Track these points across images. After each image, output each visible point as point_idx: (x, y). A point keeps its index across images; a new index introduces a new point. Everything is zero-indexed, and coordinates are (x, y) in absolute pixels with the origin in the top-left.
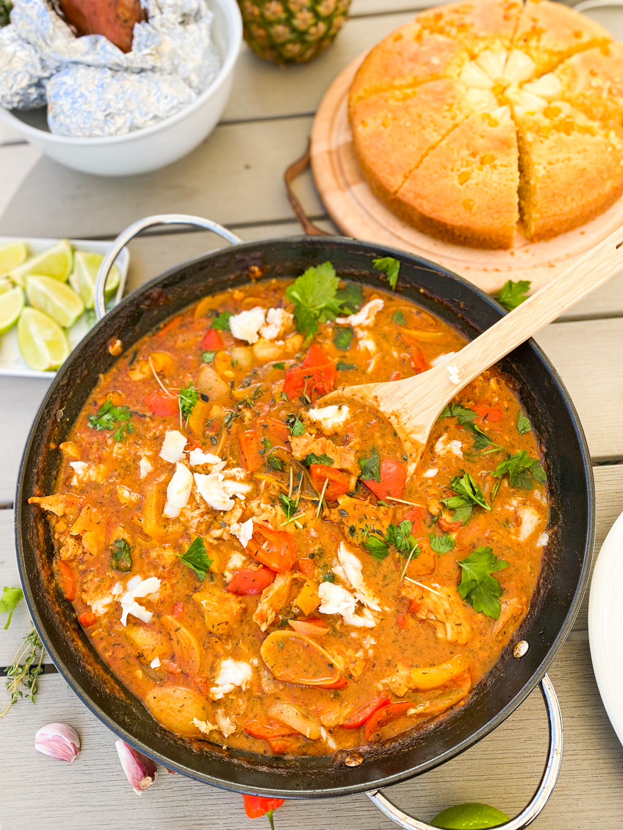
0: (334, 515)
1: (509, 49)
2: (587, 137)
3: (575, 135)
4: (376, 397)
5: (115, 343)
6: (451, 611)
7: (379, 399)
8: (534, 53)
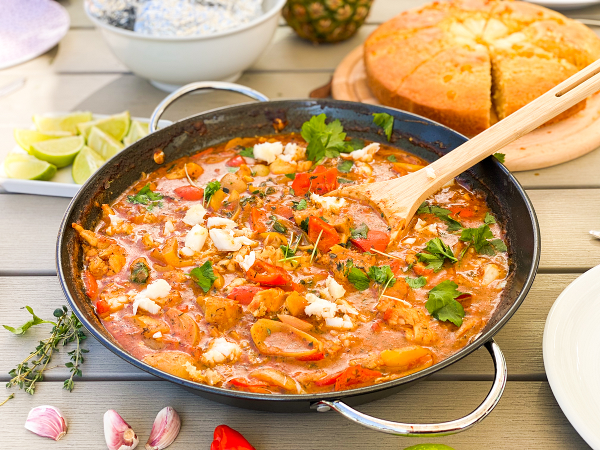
0: (326, 258)
1: (487, 19)
2: (544, 60)
3: (534, 59)
4: (369, 192)
5: (160, 153)
6: (419, 320)
7: (370, 193)
8: (506, 22)
